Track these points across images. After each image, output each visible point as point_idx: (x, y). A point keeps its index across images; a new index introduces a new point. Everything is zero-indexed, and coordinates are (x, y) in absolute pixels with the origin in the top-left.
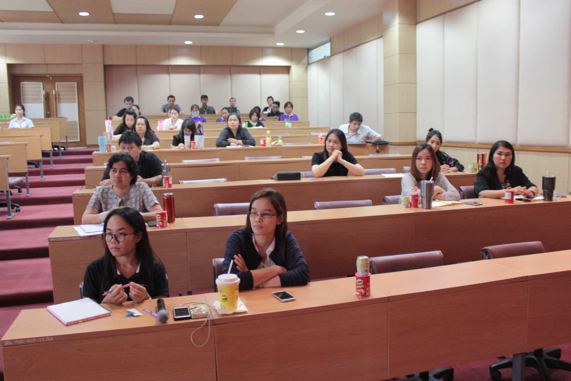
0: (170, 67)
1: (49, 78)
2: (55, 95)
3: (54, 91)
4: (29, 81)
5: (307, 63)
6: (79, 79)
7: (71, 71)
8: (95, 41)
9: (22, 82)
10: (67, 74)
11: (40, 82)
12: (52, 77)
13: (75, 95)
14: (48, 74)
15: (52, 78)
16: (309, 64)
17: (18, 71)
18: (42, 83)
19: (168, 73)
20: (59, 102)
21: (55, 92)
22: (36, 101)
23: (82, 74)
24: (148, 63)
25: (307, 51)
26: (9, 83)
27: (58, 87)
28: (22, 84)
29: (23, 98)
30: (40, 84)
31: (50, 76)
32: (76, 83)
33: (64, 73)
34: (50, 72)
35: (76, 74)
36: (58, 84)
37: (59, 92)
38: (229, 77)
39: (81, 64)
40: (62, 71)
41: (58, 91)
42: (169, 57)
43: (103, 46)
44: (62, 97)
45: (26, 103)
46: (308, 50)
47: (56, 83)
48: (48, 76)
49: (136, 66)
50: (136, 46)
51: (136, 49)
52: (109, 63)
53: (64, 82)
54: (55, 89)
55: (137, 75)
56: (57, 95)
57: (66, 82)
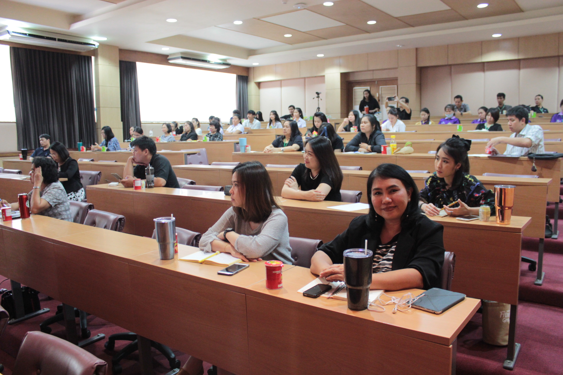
0: (486, 64)
1: (374, 82)
2: (378, 97)
3: (377, 94)
4: (359, 86)
8: (403, 46)
9: (354, 87)
11: (368, 86)
14: (374, 79)
15: (378, 82)
17: (352, 79)
19: (483, 70)
21: (379, 95)
23: (397, 78)
24: (459, 62)
26: (342, 89)
27: (381, 90)
28: (355, 89)
29: (355, 100)
34: (375, 77)
35: (390, 78)
38: (557, 69)
39: (396, 68)
41: (381, 94)
42: (481, 54)
43: (417, 49)
49: (450, 66)
50: (448, 46)
51: (448, 48)
52: (421, 65)
53: (386, 85)
54: (379, 92)
55: (451, 75)
56: (380, 97)
57: (389, 85)
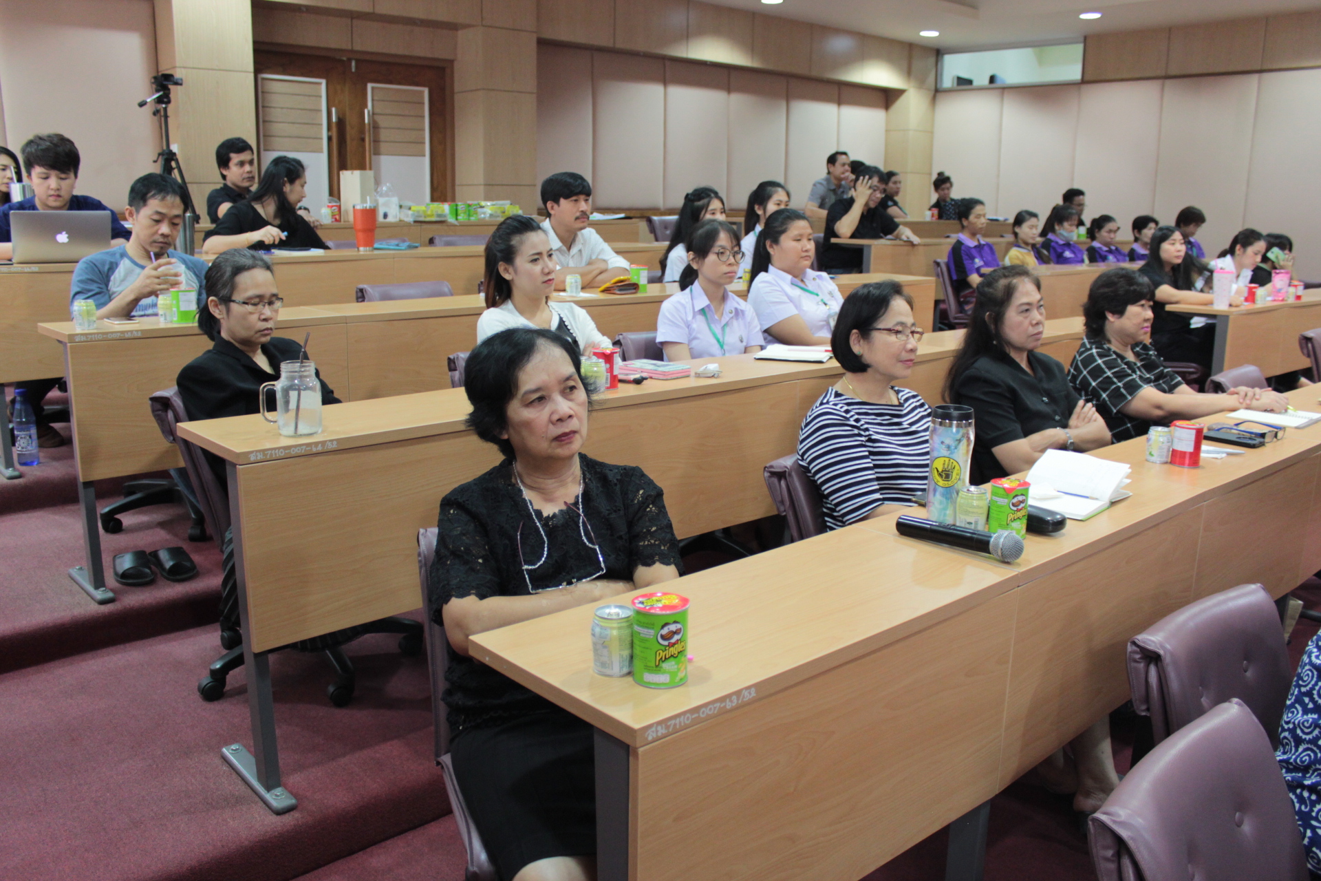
5: (933, 86)
6: (437, 77)
7: (420, 47)
9: (261, 71)
12: (358, 61)
13: (423, 130)
14: (345, 52)
15: (357, 67)
16: (937, 90)
18: (324, 82)
19: (664, 81)
20: (377, 153)
21: (369, 116)
27: (373, 100)
28: (270, 80)
30: (320, 84)
31: (350, 60)
32: (426, 91)
33: (400, 52)
34: (358, 46)
35: (433, 59)
36: (373, 88)
37: (378, 118)
38: (784, 104)
41: (374, 113)
44: (383, 135)
46: (938, 52)
47: (370, 86)
48: (345, 59)
52: (549, 34)
53: (391, 82)
54: (366, 106)
55: (592, 80)
56: (371, 125)
57: (400, 83)
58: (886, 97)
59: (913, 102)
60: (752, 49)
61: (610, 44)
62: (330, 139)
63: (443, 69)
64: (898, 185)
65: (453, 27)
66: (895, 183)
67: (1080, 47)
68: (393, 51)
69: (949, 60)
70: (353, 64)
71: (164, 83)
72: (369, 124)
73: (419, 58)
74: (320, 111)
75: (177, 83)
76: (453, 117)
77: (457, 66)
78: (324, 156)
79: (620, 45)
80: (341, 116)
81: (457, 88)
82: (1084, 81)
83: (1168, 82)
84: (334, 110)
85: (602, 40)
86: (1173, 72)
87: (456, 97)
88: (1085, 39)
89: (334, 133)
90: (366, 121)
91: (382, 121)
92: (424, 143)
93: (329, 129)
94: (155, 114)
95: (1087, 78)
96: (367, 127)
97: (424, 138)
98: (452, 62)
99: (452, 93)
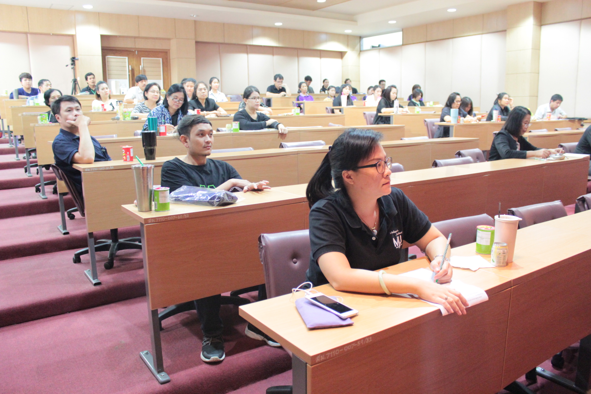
0: (248, 47)
1: (134, 52)
3: (141, 67)
4: (115, 54)
5: (359, 50)
6: (165, 55)
7: (158, 46)
9: (107, 55)
10: (154, 49)
11: (126, 56)
12: (138, 51)
13: (160, 71)
14: (133, 48)
15: (138, 53)
16: (361, 51)
18: (127, 58)
19: (247, 53)
22: (121, 76)
24: (234, 41)
25: (359, 38)
27: (143, 63)
28: (108, 58)
30: (126, 58)
31: (135, 51)
32: (161, 59)
33: (151, 48)
34: (137, 46)
35: (162, 49)
36: (143, 59)
37: (145, 68)
40: (149, 45)
42: (252, 37)
43: (195, 22)
45: (111, 79)
46: (361, 38)
47: (142, 58)
48: (134, 50)
49: (220, 44)
50: (224, 24)
51: (224, 26)
52: (199, 40)
53: (149, 57)
54: (141, 65)
55: (219, 53)
56: (143, 70)
57: (152, 57)
58: (341, 55)
59: (351, 55)
60: (278, 40)
61: (223, 42)
62: (129, 75)
63: (167, 52)
64: (327, 83)
65: (169, 39)
66: (326, 82)
67: (401, 33)
68: (149, 47)
69: (365, 40)
70: (136, 52)
71: (73, 60)
72: (142, 70)
73: (158, 49)
74: (126, 67)
75: (77, 60)
76: (170, 67)
77: (171, 51)
78: (128, 80)
79: (226, 41)
80: (133, 68)
81: (171, 58)
82: (403, 45)
83: (427, 43)
84: (130, 66)
85: (221, 41)
86: (428, 40)
87: (171, 61)
88: (402, 31)
89: (130, 74)
90: (141, 69)
91: (146, 69)
92: (161, 76)
93: (129, 72)
94: (72, 68)
95: (404, 44)
96: (141, 71)
97: (161, 74)
98: (169, 50)
99: (170, 60)
